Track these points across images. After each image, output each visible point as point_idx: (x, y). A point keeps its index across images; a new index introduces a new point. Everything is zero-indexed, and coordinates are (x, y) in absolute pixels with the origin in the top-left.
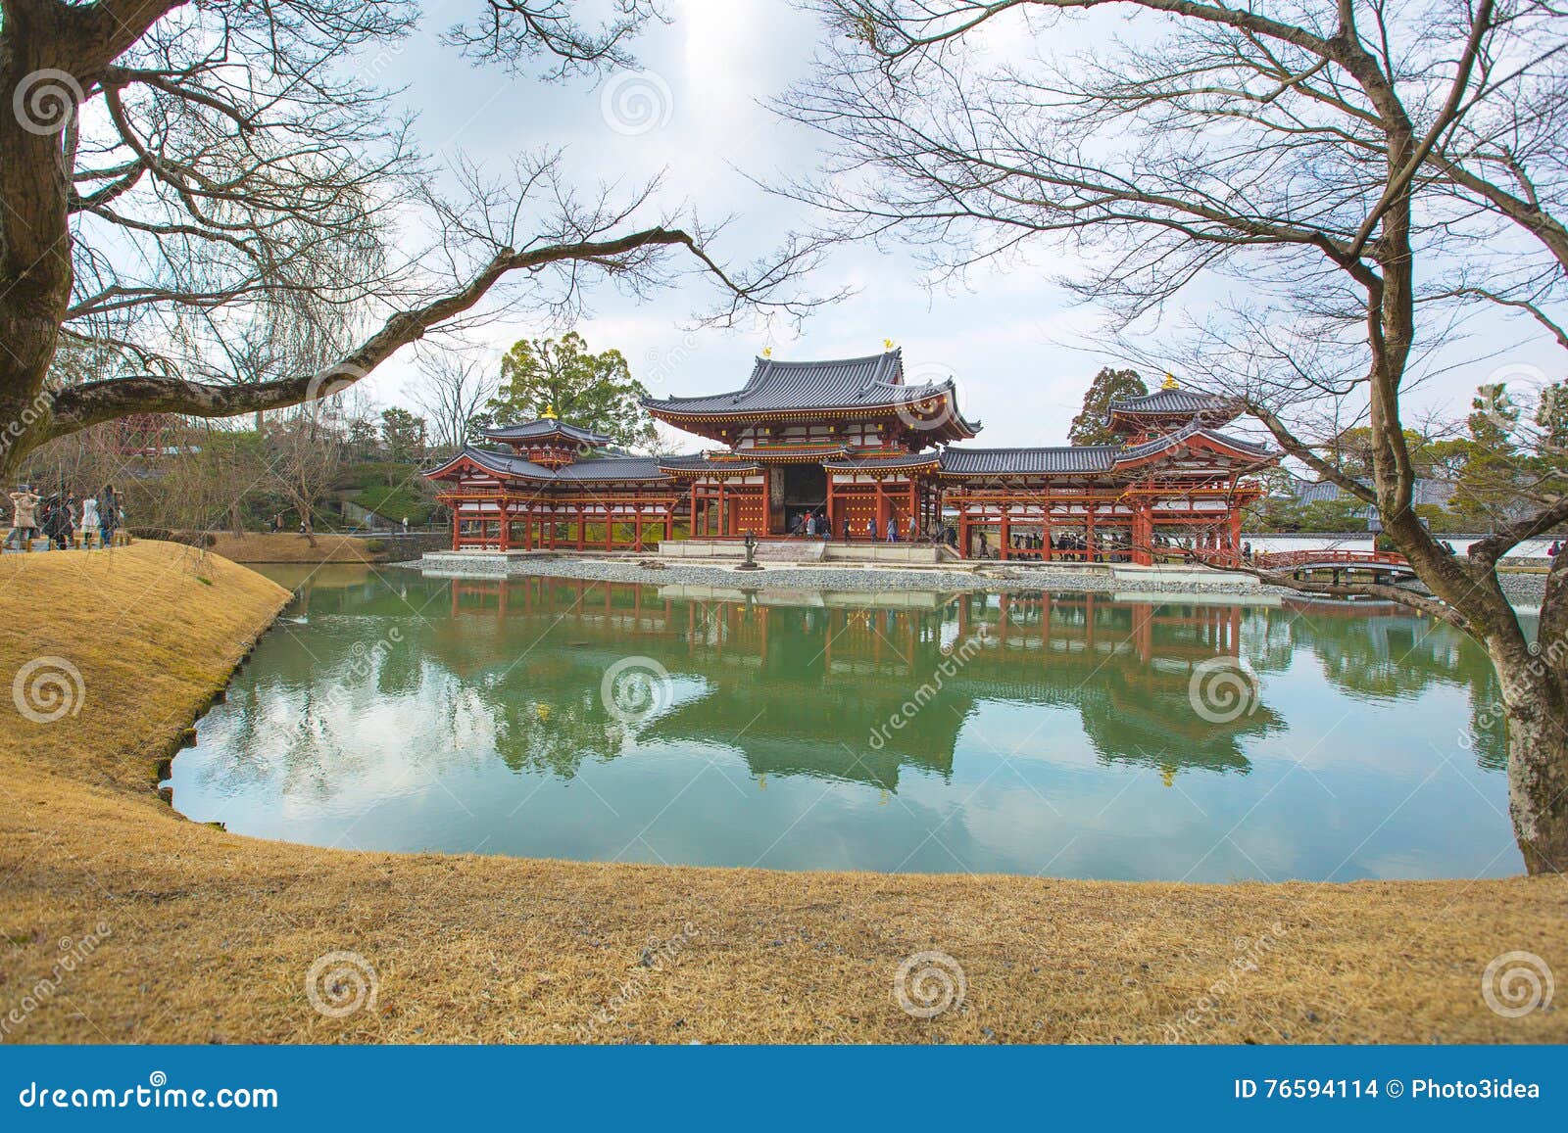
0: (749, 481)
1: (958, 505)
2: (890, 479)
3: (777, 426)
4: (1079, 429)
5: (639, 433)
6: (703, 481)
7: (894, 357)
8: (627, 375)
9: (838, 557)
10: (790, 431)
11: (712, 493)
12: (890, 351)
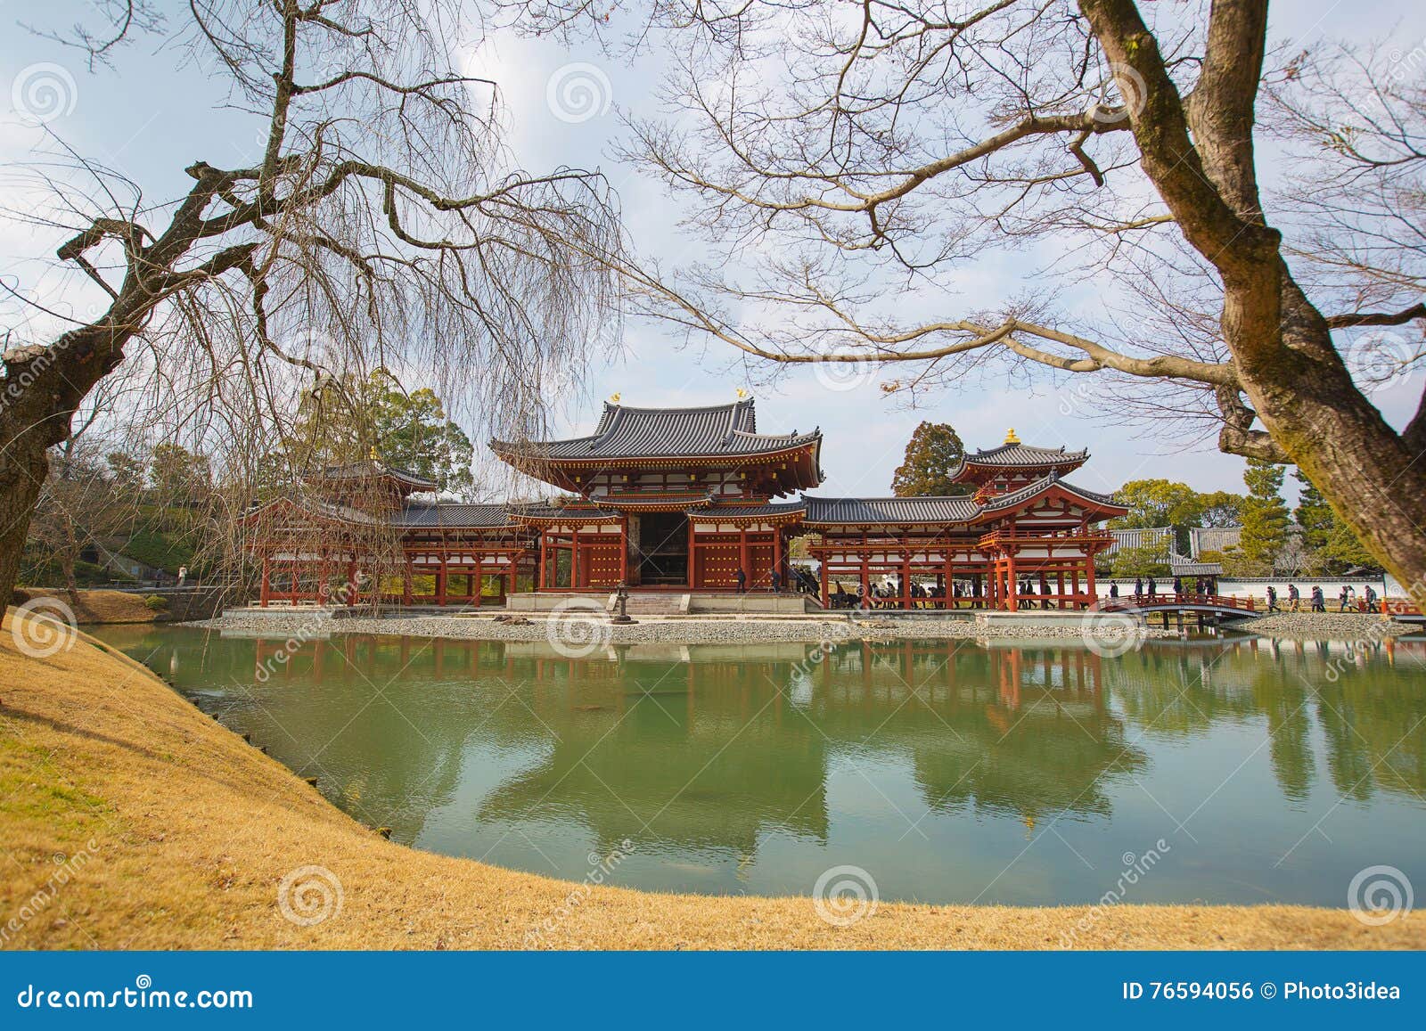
0: (605, 530)
1: (817, 554)
2: (754, 528)
3: (633, 474)
4: (902, 479)
5: (453, 477)
6: (555, 530)
7: (747, 407)
8: (441, 416)
9: (703, 609)
10: (646, 479)
11: (562, 541)
12: (743, 400)
